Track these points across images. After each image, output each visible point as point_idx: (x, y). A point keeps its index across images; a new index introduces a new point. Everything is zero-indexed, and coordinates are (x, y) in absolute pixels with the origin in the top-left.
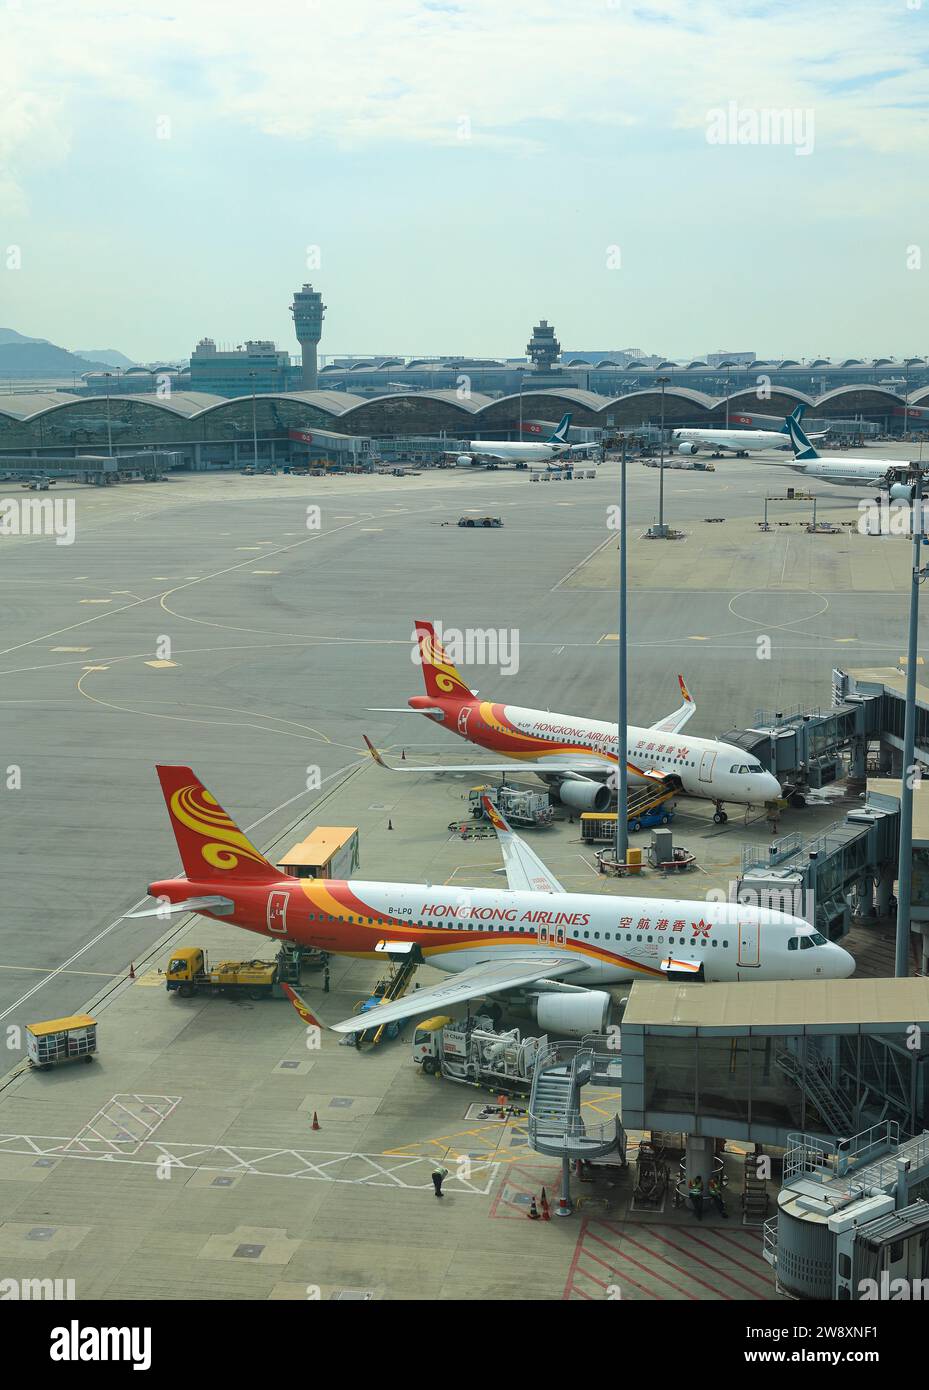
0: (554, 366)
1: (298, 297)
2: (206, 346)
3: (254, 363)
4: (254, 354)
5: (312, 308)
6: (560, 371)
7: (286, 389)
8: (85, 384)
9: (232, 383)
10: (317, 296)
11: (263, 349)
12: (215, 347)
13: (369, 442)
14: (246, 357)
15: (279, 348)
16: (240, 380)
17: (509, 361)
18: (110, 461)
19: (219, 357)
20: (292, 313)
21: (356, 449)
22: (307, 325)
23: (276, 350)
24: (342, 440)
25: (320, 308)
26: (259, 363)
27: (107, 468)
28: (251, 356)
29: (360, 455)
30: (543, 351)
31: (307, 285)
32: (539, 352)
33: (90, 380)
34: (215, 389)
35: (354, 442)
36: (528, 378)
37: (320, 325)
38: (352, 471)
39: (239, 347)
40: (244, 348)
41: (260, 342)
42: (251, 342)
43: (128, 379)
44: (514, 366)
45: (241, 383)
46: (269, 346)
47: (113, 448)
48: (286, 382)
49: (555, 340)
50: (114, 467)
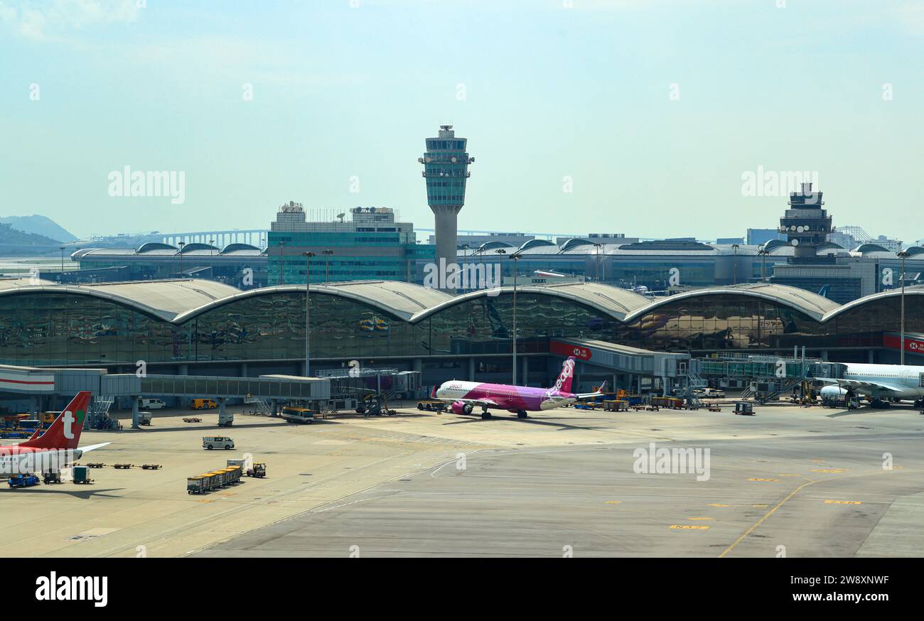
0: (824, 252)
1: (431, 143)
2: (292, 213)
3: (364, 240)
4: (365, 226)
5: (454, 160)
6: (830, 259)
7: (410, 276)
8: (75, 266)
9: (330, 268)
10: (461, 144)
11: (378, 218)
12: (304, 214)
13: (687, 361)
14: (352, 230)
15: (401, 218)
16: (342, 263)
17: (720, 241)
18: (320, 381)
19: (310, 230)
20: (423, 167)
21: (666, 372)
22: (445, 185)
23: (396, 221)
24: (643, 356)
25: (465, 160)
26: (372, 240)
27: (314, 394)
28: (359, 229)
29: (675, 380)
30: (807, 228)
31: (446, 128)
32: (800, 229)
33: (84, 261)
34: (305, 277)
35: (664, 361)
36: (781, 267)
37: (463, 185)
38: (665, 406)
39: (341, 216)
40: (349, 218)
41: (373, 209)
42: (359, 209)
43: (144, 259)
44: (727, 249)
45: (344, 268)
46: (387, 215)
47: (311, 362)
48: (409, 268)
49: (824, 212)
50: (326, 394)
